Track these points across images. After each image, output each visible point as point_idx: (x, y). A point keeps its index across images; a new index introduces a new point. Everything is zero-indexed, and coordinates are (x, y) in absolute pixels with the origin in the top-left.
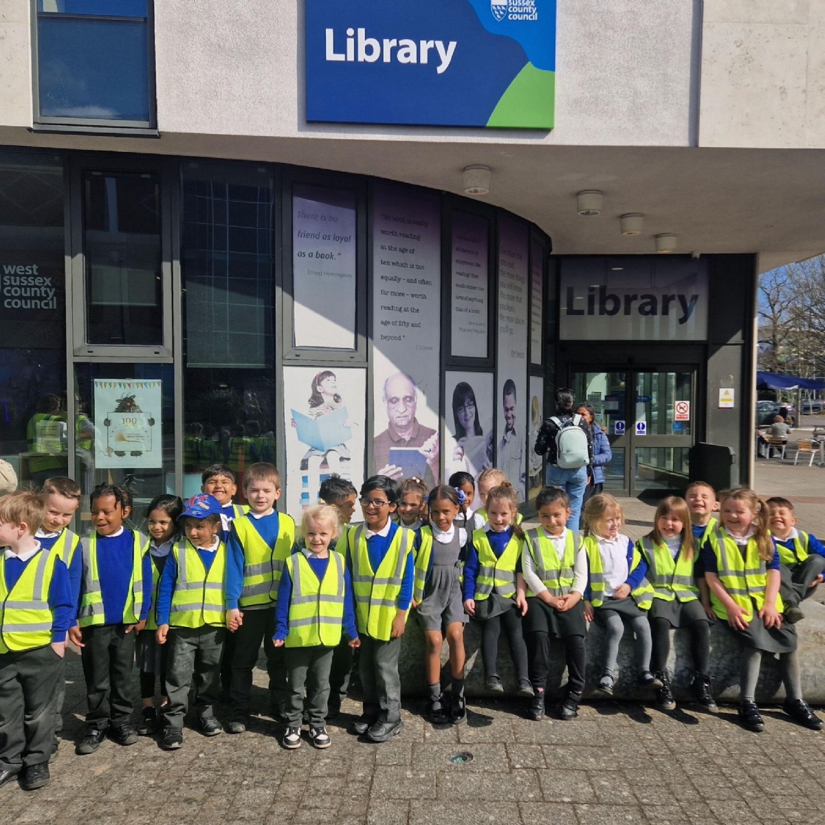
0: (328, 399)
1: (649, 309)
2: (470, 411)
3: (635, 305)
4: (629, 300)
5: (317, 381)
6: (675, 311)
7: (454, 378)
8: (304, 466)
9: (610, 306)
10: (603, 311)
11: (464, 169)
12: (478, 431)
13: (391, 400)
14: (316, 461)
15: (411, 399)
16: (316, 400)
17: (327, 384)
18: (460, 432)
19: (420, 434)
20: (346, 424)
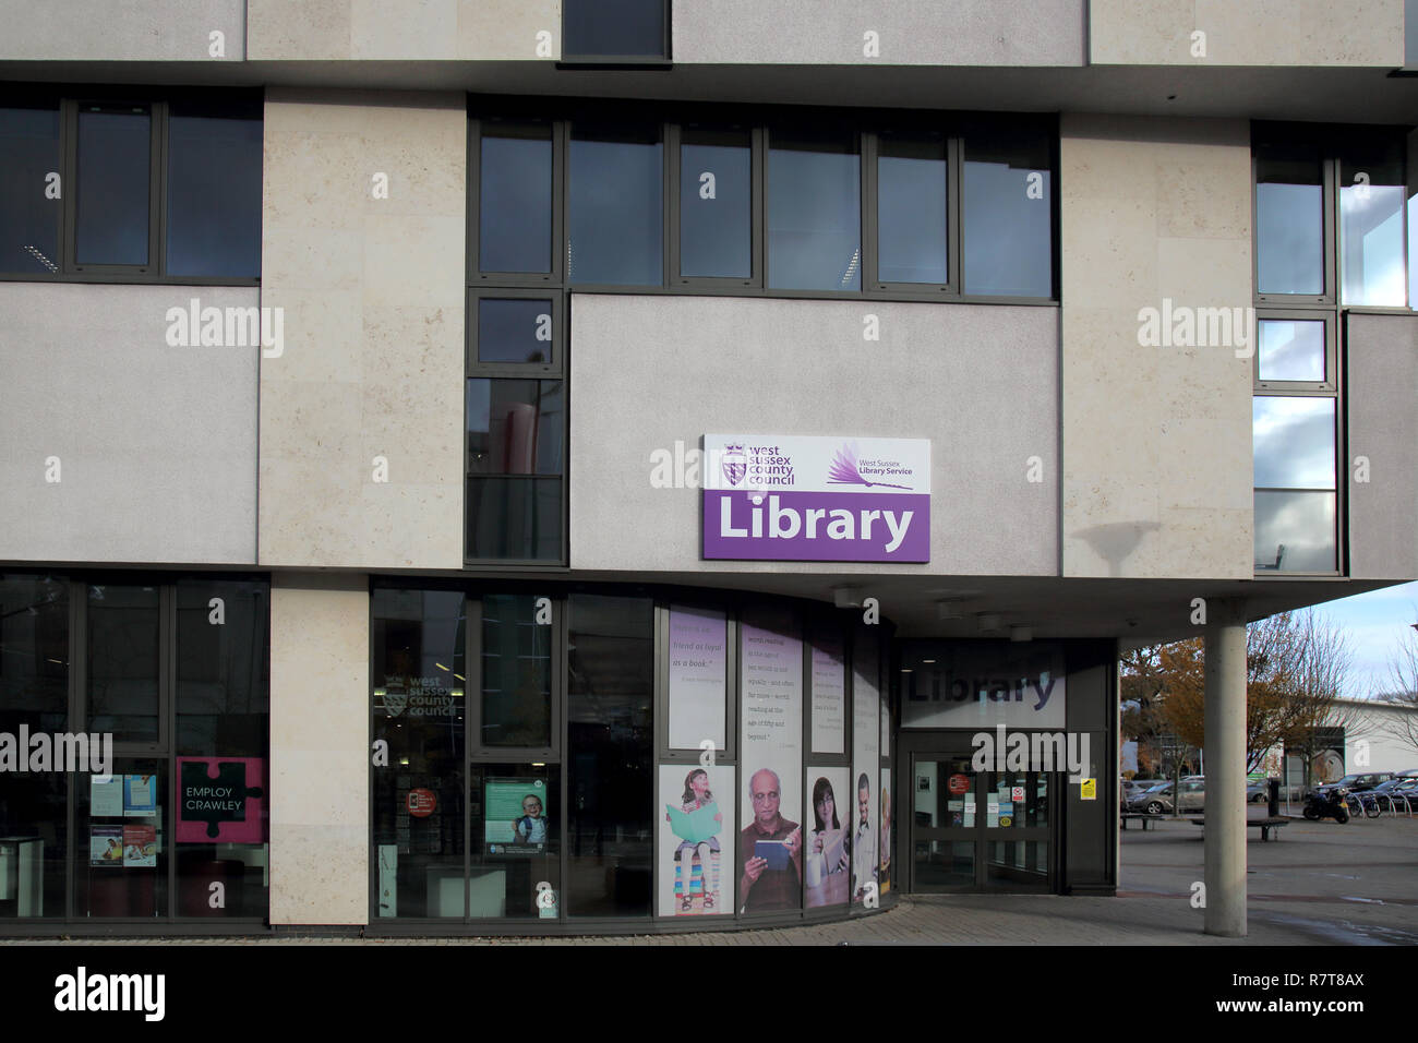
0: (701, 796)
2: (828, 805)
4: (978, 685)
5: (690, 779)
7: (815, 774)
8: (678, 856)
12: (836, 825)
13: (757, 796)
14: (688, 853)
15: (775, 794)
16: (689, 796)
17: (699, 781)
18: (820, 826)
19: (785, 828)
20: (718, 818)
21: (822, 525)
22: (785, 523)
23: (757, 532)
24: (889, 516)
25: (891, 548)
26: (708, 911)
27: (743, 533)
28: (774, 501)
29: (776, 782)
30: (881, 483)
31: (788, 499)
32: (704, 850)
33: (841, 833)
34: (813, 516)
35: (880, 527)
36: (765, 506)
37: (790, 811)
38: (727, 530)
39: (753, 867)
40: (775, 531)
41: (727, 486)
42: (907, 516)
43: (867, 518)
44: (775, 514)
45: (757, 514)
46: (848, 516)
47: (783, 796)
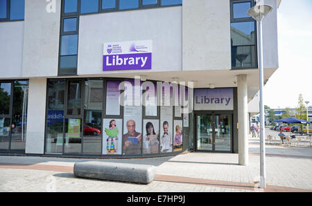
0: (113, 126)
1: (218, 101)
3: (214, 101)
4: (212, 99)
5: (111, 122)
6: (225, 102)
8: (107, 140)
9: (207, 101)
10: (205, 102)
11: (173, 78)
12: (154, 133)
13: (128, 126)
14: (110, 139)
15: (134, 126)
16: (111, 126)
17: (113, 122)
18: (148, 134)
19: (137, 134)
20: (118, 131)
21: (127, 61)
22: (119, 62)
23: (114, 64)
24: (142, 58)
25: (142, 66)
26: (115, 154)
27: (111, 64)
28: (117, 56)
29: (134, 123)
30: (140, 51)
31: (121, 56)
32: (114, 139)
33: (156, 136)
34: (125, 59)
35: (140, 61)
36: (115, 58)
37: (138, 130)
38: (108, 64)
39: (127, 143)
40: (117, 64)
41: (108, 54)
42: (146, 58)
43: (137, 59)
44: (118, 60)
45: (114, 60)
46: (133, 59)
47: (136, 127)
